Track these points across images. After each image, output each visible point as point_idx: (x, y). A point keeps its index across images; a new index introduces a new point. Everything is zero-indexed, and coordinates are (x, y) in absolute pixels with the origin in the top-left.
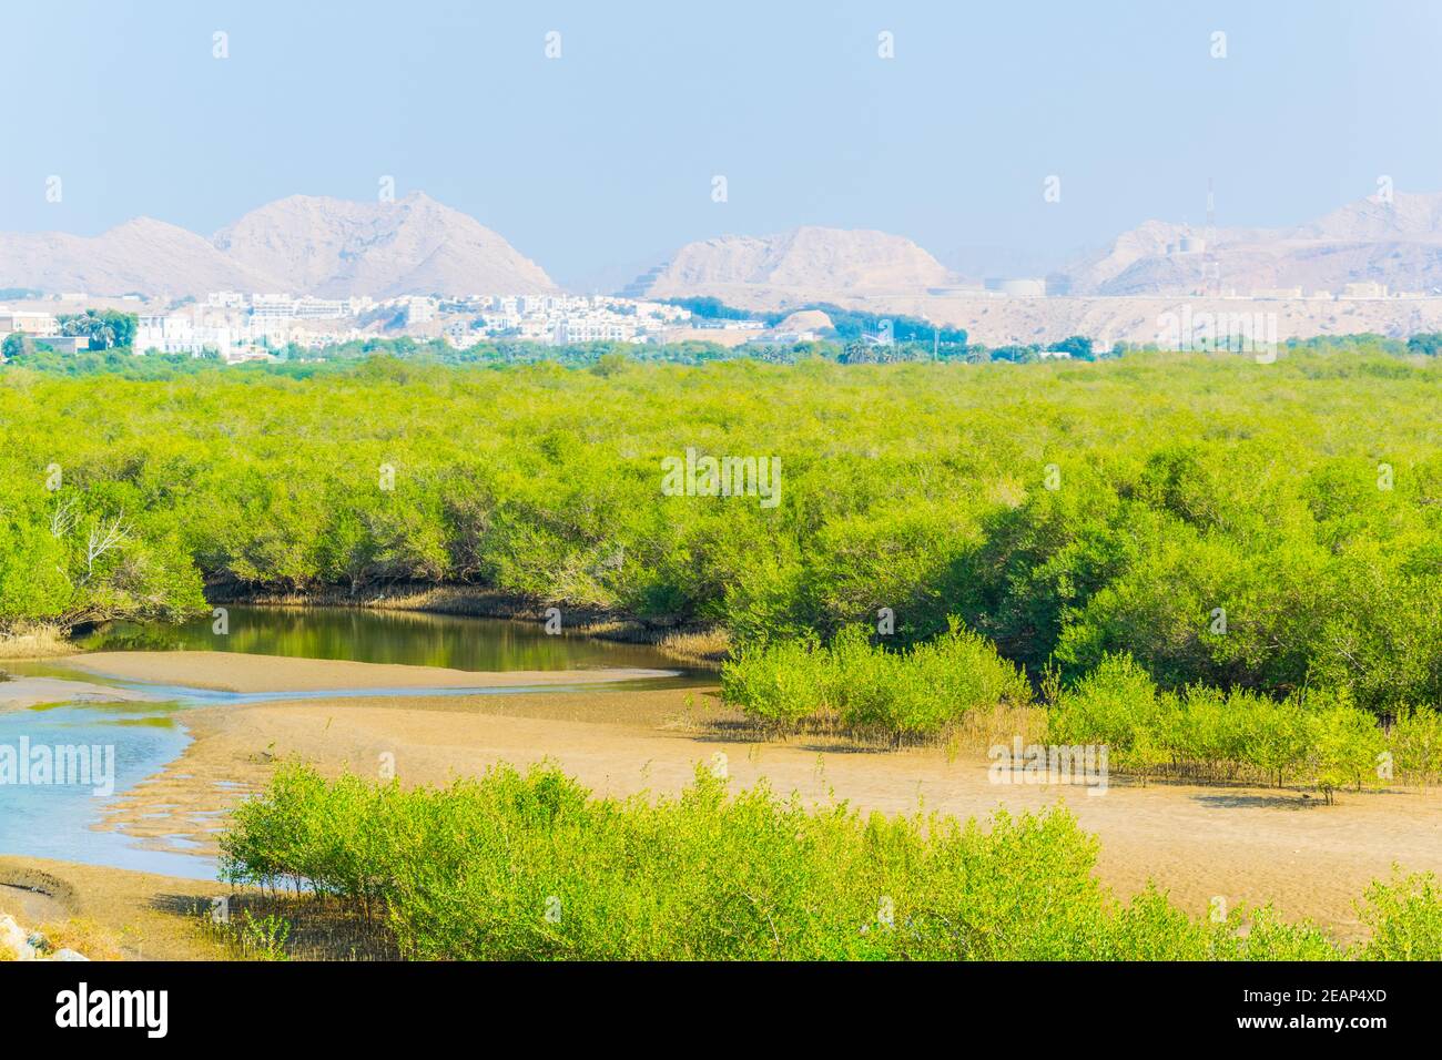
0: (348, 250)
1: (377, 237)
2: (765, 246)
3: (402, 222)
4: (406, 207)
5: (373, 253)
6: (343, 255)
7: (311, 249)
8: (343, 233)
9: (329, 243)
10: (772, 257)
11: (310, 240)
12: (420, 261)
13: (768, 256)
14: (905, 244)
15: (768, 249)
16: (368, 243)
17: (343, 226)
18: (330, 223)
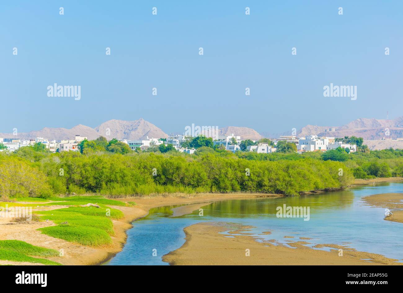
0: (126, 132)
1: (133, 129)
2: (221, 131)
3: (138, 126)
4: (139, 122)
5: (133, 133)
6: (125, 133)
7: (117, 132)
8: (124, 128)
9: (121, 130)
10: (223, 133)
11: (117, 130)
12: (144, 134)
13: (221, 133)
14: (252, 130)
15: (221, 132)
16: (131, 130)
17: (124, 126)
18: (121, 126)
